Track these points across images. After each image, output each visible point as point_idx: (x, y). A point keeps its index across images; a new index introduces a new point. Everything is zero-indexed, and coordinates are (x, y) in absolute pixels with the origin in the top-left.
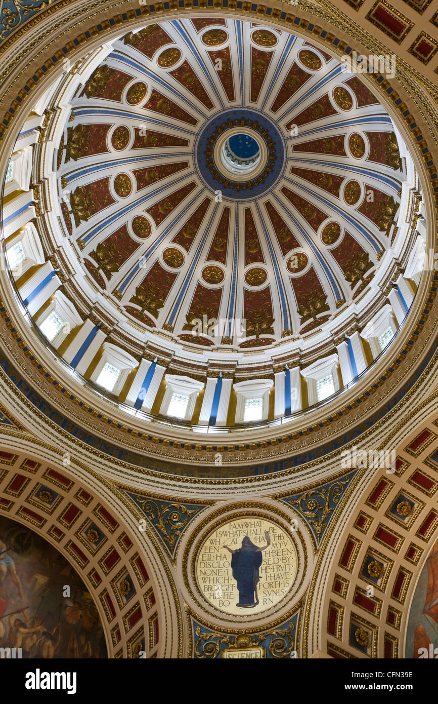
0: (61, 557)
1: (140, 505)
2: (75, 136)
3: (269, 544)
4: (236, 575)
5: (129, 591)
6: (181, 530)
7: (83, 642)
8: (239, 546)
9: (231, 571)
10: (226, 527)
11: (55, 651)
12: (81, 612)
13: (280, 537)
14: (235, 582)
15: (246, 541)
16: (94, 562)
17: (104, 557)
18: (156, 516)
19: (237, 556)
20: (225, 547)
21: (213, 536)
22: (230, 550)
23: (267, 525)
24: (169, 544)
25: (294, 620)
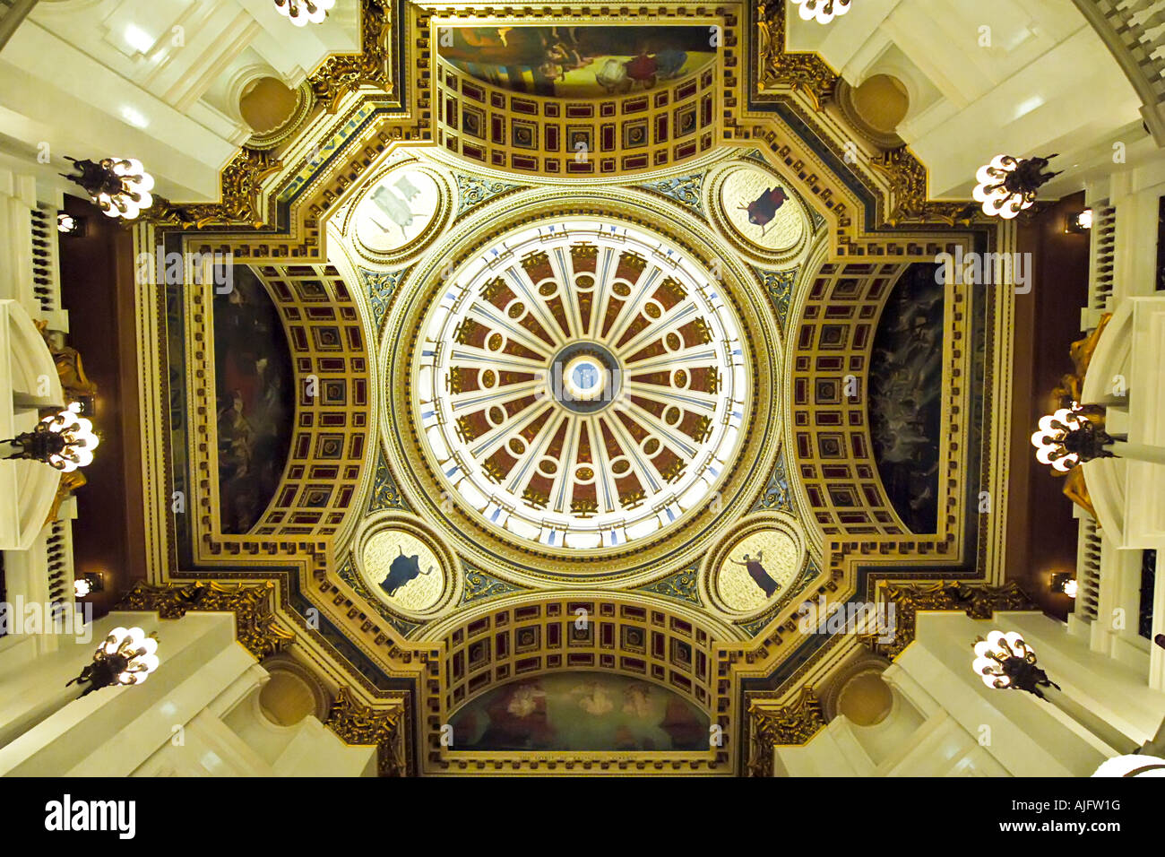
1: (380, 464)
2: (540, 257)
3: (428, 574)
4: (391, 567)
5: (320, 501)
6: (387, 506)
7: (256, 495)
8: (409, 556)
9: (391, 563)
10: (411, 537)
13: (438, 578)
14: (388, 571)
15: (416, 557)
16: (309, 462)
17: (321, 466)
18: (381, 483)
19: (402, 558)
20: (400, 546)
21: (398, 533)
22: (401, 552)
23: (435, 563)
24: (372, 504)
25: (413, 626)
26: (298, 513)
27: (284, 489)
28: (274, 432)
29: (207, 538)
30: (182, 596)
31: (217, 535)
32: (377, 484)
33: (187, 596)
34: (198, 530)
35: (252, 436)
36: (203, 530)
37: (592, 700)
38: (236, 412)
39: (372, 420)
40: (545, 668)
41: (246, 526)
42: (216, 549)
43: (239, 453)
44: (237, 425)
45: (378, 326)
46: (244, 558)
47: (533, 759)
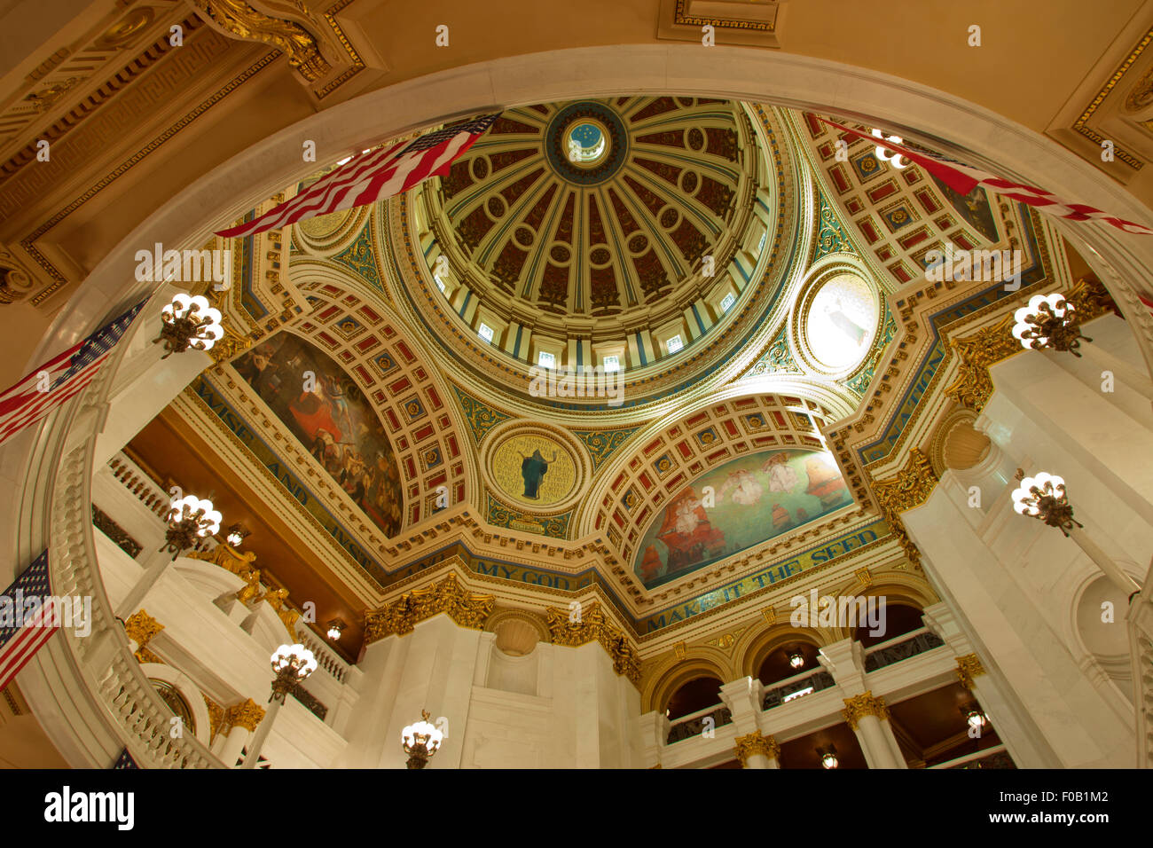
0: (377, 418)
1: (461, 398)
3: (554, 460)
4: (525, 475)
5: (436, 458)
6: (488, 428)
7: (388, 487)
8: (531, 455)
9: (521, 471)
10: (522, 439)
11: (371, 484)
12: (388, 465)
13: (564, 458)
14: (523, 480)
15: (537, 453)
16: (406, 431)
17: (418, 429)
18: (471, 411)
19: (527, 462)
20: (519, 452)
21: (512, 441)
22: (523, 456)
23: (555, 447)
24: (477, 436)
25: (568, 516)
26: (427, 479)
27: (403, 462)
28: (365, 429)
29: (382, 549)
30: (401, 612)
31: (389, 543)
32: (469, 415)
33: (404, 610)
34: (372, 550)
35: (354, 449)
36: (376, 546)
37: (742, 490)
38: (331, 445)
39: (429, 369)
40: (691, 478)
41: (399, 513)
42: (393, 552)
43: (356, 471)
44: (338, 454)
45: (380, 287)
46: (417, 552)
47: (714, 570)
